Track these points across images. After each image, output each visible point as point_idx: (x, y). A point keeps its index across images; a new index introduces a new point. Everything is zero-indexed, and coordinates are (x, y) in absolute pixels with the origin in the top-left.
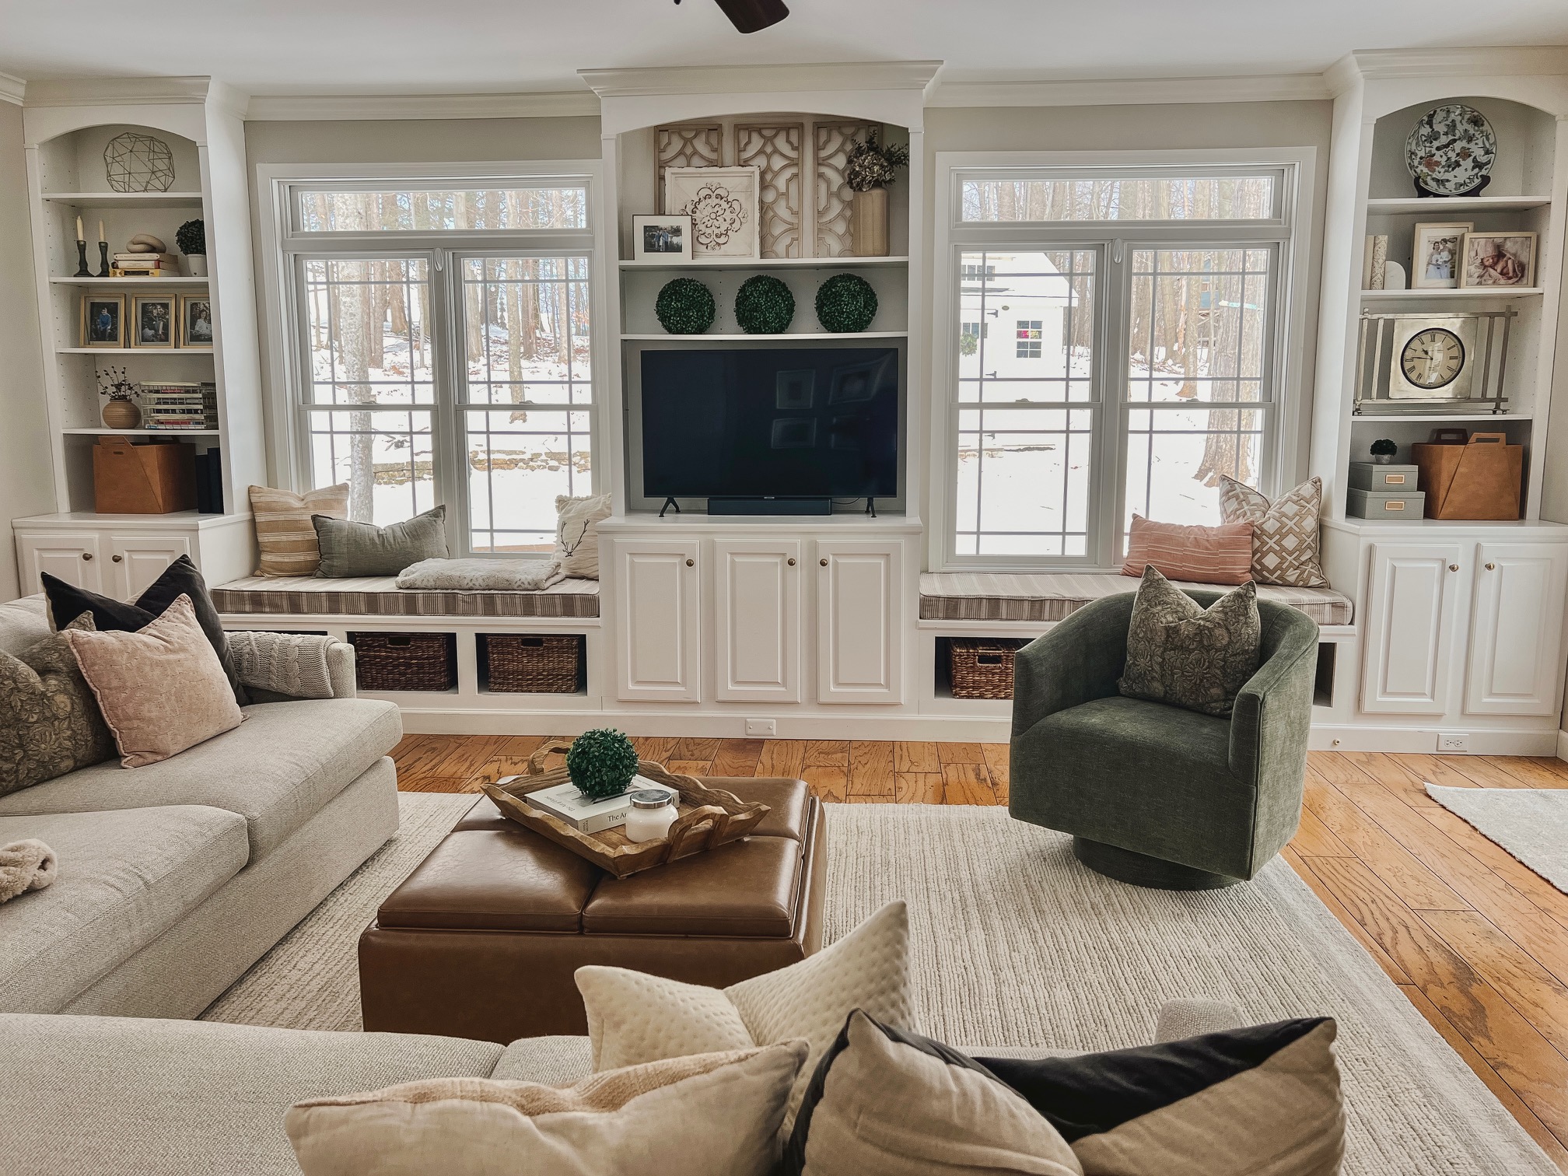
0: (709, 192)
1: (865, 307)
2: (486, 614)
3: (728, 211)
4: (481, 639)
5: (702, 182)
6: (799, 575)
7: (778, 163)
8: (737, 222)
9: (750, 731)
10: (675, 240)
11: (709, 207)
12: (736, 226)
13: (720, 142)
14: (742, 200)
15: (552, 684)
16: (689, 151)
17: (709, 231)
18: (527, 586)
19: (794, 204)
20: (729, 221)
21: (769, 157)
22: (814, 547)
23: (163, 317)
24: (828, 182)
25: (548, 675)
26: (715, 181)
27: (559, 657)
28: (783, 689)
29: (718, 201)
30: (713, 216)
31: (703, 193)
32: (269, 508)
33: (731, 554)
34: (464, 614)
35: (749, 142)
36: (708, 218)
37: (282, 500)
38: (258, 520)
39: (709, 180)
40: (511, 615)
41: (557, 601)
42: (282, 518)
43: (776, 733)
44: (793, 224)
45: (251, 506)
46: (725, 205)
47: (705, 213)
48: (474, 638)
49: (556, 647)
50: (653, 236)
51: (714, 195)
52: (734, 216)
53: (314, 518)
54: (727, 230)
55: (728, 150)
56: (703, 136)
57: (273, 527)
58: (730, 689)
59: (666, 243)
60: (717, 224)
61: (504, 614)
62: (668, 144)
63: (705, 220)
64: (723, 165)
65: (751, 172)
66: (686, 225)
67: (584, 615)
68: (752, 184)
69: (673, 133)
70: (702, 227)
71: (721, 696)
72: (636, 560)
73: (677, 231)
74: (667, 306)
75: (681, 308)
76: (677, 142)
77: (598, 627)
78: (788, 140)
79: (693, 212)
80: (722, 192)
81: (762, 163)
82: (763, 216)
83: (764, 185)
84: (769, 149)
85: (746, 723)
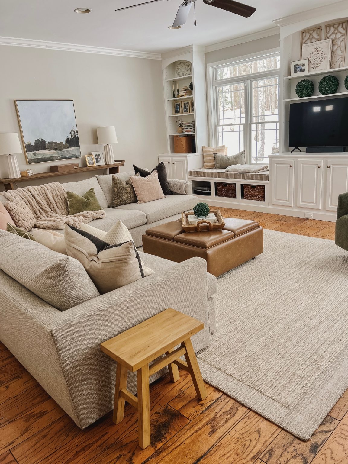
0: (315, 50)
2: (243, 179)
3: (321, 55)
4: (242, 185)
5: (313, 47)
6: (322, 170)
7: (339, 35)
8: (323, 58)
9: (306, 216)
10: (303, 68)
11: (315, 55)
12: (323, 60)
13: (321, 32)
14: (325, 50)
15: (258, 198)
16: (311, 37)
17: (314, 63)
18: (253, 172)
19: (343, 49)
20: (321, 59)
21: (336, 34)
22: (326, 162)
23: (188, 106)
25: (257, 196)
26: (317, 46)
27: (260, 191)
28: (315, 205)
29: (318, 52)
30: (316, 58)
31: (313, 51)
32: (206, 152)
33: (303, 164)
34: (238, 179)
35: (330, 30)
37: (209, 149)
38: (204, 154)
39: (315, 46)
40: (248, 179)
41: (259, 176)
42: (208, 154)
43: (313, 218)
44: (341, 56)
45: (203, 151)
46: (320, 53)
47: (314, 57)
48: (240, 185)
49: (259, 188)
50: (296, 68)
52: (323, 57)
53: (214, 154)
54: (320, 62)
55: (323, 34)
56: (315, 32)
57: (207, 156)
58: (301, 203)
59: (300, 69)
60: (317, 60)
61: (247, 179)
62: (305, 36)
63: (314, 59)
64: (321, 40)
65: (329, 41)
66: (306, 62)
67: (265, 180)
68: (329, 45)
69: (307, 32)
70: (312, 62)
71: (298, 206)
72: (277, 165)
73: (304, 65)
74: (297, 90)
75: (301, 89)
76: (308, 35)
77: (268, 184)
78: (342, 27)
79: (310, 57)
80: (319, 49)
81: (333, 37)
82: (332, 55)
83: (333, 44)
84: (336, 31)
85: (305, 213)
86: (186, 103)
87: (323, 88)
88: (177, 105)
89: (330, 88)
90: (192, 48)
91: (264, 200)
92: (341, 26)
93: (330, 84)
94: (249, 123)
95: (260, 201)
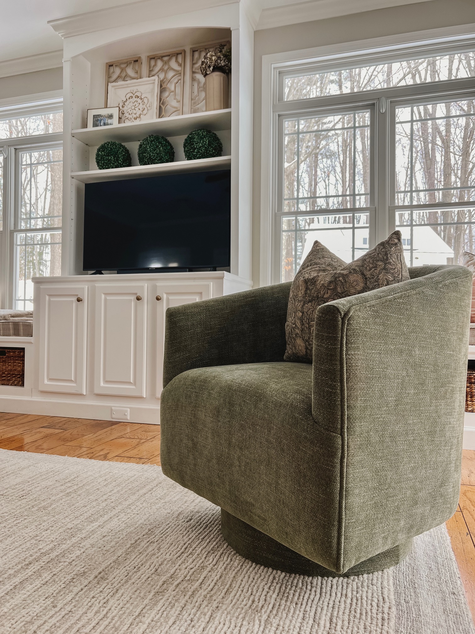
0: (132, 95)
1: (209, 145)
3: (141, 104)
5: (128, 90)
6: (145, 307)
7: (171, 74)
8: (146, 109)
9: (113, 416)
10: (110, 120)
11: (131, 103)
12: (145, 112)
13: (140, 67)
14: (149, 97)
15: (9, 380)
16: (123, 75)
17: (130, 116)
19: (179, 97)
20: (141, 109)
21: (166, 72)
22: (155, 288)
24: (199, 83)
25: (8, 374)
26: (135, 89)
27: (14, 363)
28: (134, 387)
29: (136, 99)
30: (133, 108)
31: (128, 97)
33: (105, 294)
35: (155, 65)
36: (130, 109)
39: (132, 88)
41: (11, 326)
43: (129, 418)
44: (177, 108)
46: (139, 101)
47: (129, 106)
49: (12, 356)
50: (98, 120)
51: (134, 97)
52: (144, 106)
54: (140, 115)
55: (145, 69)
56: (131, 66)
58: (102, 385)
59: (104, 122)
60: (135, 112)
62: (114, 72)
63: (129, 110)
64: (141, 78)
65: (155, 80)
66: (115, 112)
67: (25, 335)
68: (153, 89)
69: (116, 66)
70: (126, 115)
71: (97, 391)
72: (52, 299)
73: (111, 117)
74: (98, 155)
75: (104, 155)
76: (118, 71)
77: (31, 343)
78: (177, 61)
79: (123, 107)
80: (137, 94)
81: (162, 76)
82: (162, 106)
83: (162, 89)
84: (166, 68)
85: (112, 409)
87: (145, 153)
89: (158, 154)
91: (23, 385)
92: (174, 59)
93: (157, 146)
94: (11, 231)
95: (15, 385)
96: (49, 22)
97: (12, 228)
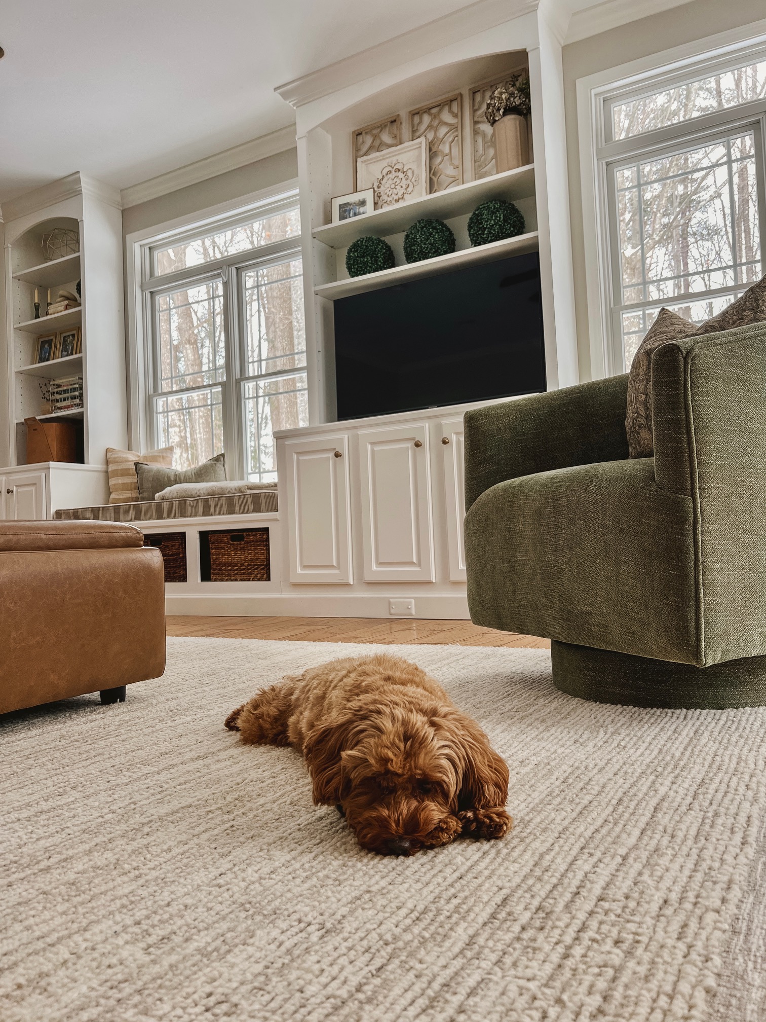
0: (390, 169)
1: (505, 221)
2: (204, 515)
3: (404, 180)
4: (204, 535)
5: (385, 163)
6: (428, 456)
7: (443, 131)
8: (411, 186)
9: (393, 611)
10: (361, 208)
11: (390, 181)
12: (410, 189)
13: (400, 129)
14: (414, 167)
15: (250, 573)
16: (377, 143)
17: (390, 199)
18: (234, 491)
19: (457, 162)
20: (404, 187)
21: (436, 130)
22: (439, 429)
23: (72, 343)
24: (484, 136)
25: (248, 566)
26: (394, 160)
27: (255, 549)
28: (418, 569)
29: (397, 174)
30: (393, 186)
31: (385, 172)
32: (115, 462)
33: (371, 443)
34: (191, 516)
35: (420, 122)
36: (389, 189)
37: (124, 456)
38: (110, 470)
39: (389, 160)
40: (220, 514)
41: (249, 500)
42: (120, 467)
43: (414, 613)
44: (454, 176)
45: (107, 463)
46: (401, 175)
47: (387, 185)
48: (198, 536)
49: (253, 541)
50: (346, 211)
51: (393, 171)
52: (408, 182)
53: (136, 464)
54: (403, 195)
55: (406, 131)
56: (387, 130)
57: (118, 473)
58: (375, 570)
59: (354, 211)
60: (395, 191)
61: (215, 514)
62: (363, 142)
63: (387, 191)
64: (401, 143)
65: (421, 143)
66: (369, 196)
67: (268, 511)
68: (420, 154)
69: (366, 133)
70: (384, 197)
71: (368, 578)
72: (301, 458)
73: (363, 203)
74: (349, 258)
75: (358, 256)
76: (369, 140)
77: (276, 520)
78: (450, 111)
79: (379, 187)
80: (399, 166)
81: (431, 136)
82: (433, 177)
83: (432, 153)
84: (435, 123)
85: (389, 602)
86: (68, 336)
87: (414, 246)
88: (43, 343)
89: (432, 245)
90: (78, 181)
91: (268, 579)
92: (446, 108)
93: (431, 234)
94: (236, 380)
95: (259, 580)
96: (276, 89)
97: (238, 376)
